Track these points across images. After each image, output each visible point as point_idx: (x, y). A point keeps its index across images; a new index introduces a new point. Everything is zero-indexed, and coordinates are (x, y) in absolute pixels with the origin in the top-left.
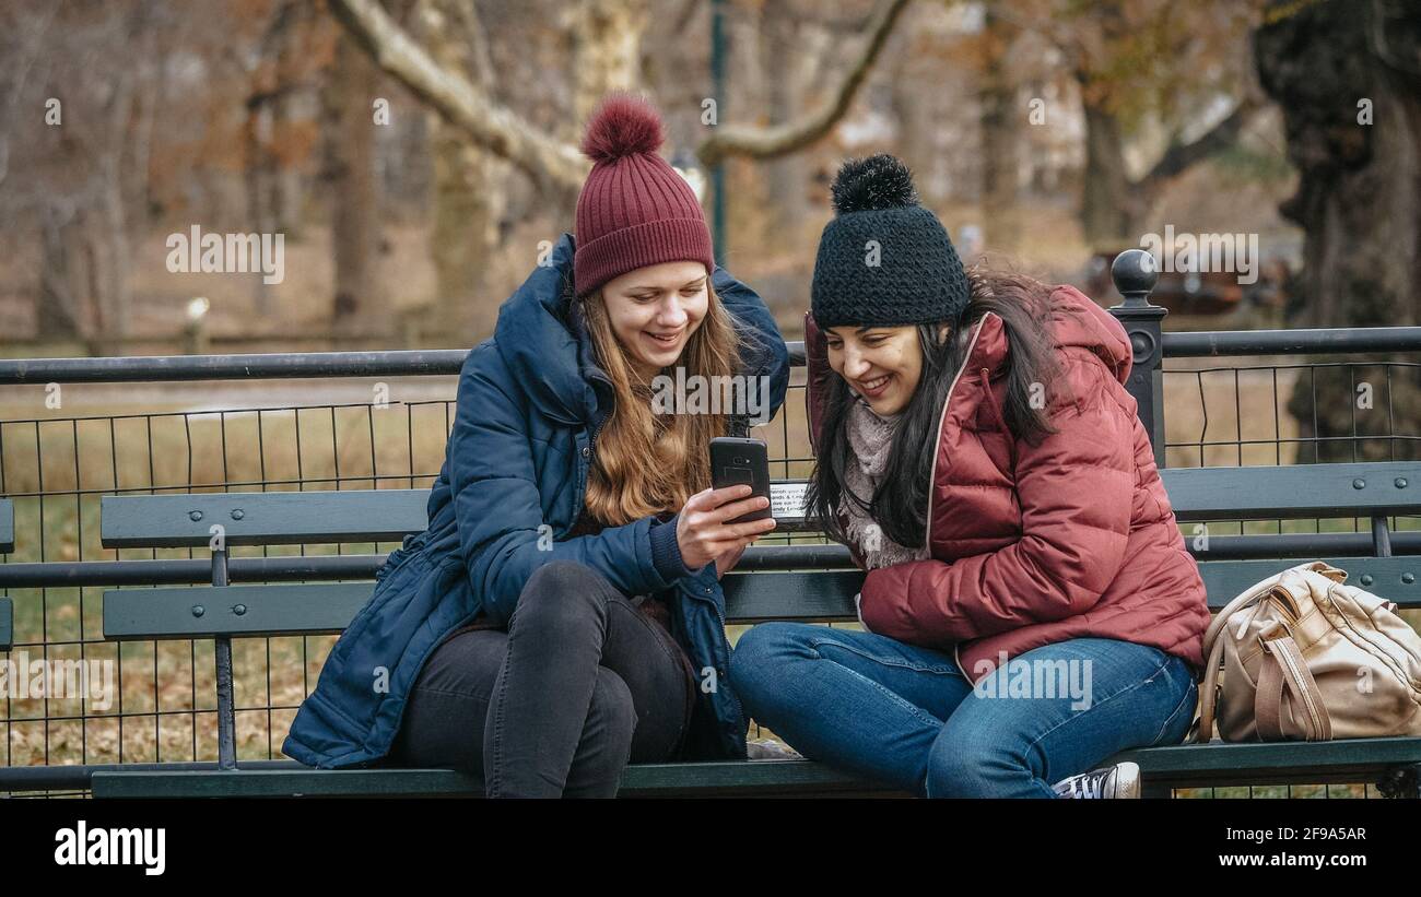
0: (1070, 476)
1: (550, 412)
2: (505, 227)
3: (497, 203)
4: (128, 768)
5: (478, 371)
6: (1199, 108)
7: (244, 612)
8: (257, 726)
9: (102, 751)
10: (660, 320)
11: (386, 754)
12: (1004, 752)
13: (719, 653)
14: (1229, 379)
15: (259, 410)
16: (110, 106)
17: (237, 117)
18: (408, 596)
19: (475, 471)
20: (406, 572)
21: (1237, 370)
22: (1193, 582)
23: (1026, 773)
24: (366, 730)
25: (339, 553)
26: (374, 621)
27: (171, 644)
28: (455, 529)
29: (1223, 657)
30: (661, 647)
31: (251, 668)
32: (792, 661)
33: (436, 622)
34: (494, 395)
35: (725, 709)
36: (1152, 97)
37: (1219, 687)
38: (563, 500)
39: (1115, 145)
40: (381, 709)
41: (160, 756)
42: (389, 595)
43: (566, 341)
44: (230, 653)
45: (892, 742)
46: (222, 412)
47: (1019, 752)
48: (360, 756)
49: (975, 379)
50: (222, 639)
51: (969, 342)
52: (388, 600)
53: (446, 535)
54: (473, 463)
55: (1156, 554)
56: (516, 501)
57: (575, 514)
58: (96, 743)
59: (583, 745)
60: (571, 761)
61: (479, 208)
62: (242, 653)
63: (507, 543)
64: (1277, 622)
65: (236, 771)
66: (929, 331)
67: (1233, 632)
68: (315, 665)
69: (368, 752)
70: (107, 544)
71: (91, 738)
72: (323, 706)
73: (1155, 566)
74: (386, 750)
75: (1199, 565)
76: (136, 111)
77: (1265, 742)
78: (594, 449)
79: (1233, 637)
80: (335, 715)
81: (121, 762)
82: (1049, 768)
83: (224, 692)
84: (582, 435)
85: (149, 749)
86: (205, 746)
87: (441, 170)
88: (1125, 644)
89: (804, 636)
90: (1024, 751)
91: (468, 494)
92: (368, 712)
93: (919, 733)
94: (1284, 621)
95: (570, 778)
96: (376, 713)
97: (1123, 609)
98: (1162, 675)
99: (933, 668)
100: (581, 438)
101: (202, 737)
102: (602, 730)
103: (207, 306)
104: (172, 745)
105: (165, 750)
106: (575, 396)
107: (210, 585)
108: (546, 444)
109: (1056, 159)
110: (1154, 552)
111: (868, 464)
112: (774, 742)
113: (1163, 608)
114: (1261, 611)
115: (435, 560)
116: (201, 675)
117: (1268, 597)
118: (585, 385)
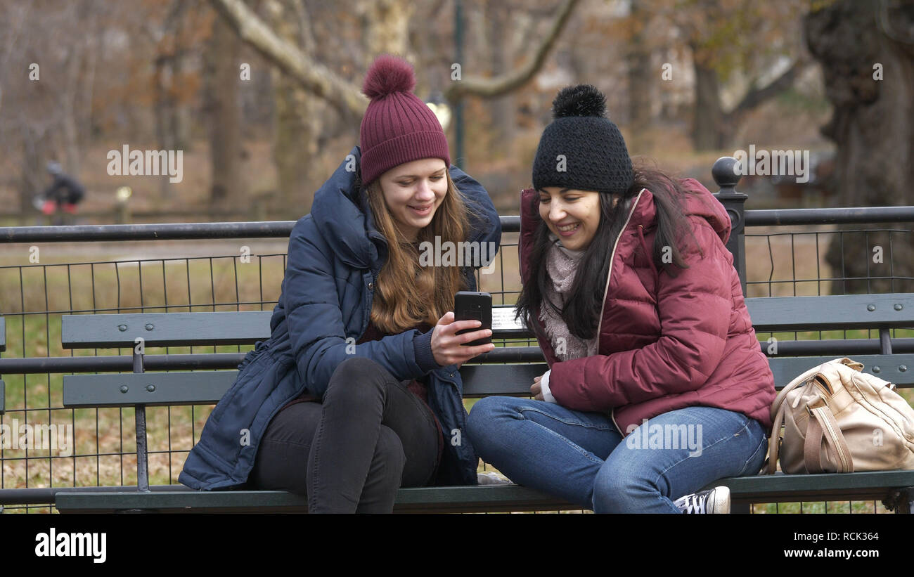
0: (695, 299)
1: (346, 260)
2: (322, 142)
3: (316, 126)
4: (79, 490)
5: (301, 235)
6: (768, 65)
7: (154, 390)
8: (162, 463)
9: (62, 479)
10: (417, 197)
11: (246, 481)
12: (642, 480)
13: (459, 416)
14: (788, 240)
15: (163, 260)
16: (67, 63)
17: (148, 71)
18: (258, 380)
19: (299, 299)
20: (257, 365)
21: (793, 234)
22: (765, 372)
23: (657, 493)
24: (233, 467)
25: (215, 352)
26: (236, 396)
27: (106, 410)
28: (288, 337)
29: (784, 419)
30: (422, 412)
31: (158, 425)
32: (506, 421)
33: (276, 396)
34: (312, 251)
35: (463, 452)
36: (738, 58)
37: (781, 439)
38: (357, 318)
39: (715, 90)
40: (241, 453)
41: (100, 482)
42: (245, 380)
43: (357, 215)
44: (145, 417)
45: (570, 473)
46: (139, 261)
47: (652, 479)
48: (229, 483)
49: (634, 232)
50: (140, 407)
51: (631, 208)
52: (246, 383)
53: (282, 341)
54: (300, 294)
55: (742, 353)
56: (327, 319)
57: (365, 326)
58: (58, 473)
59: (371, 475)
60: (363, 486)
61: (305, 129)
62: (152, 417)
63: (322, 344)
64: (818, 396)
65: (149, 492)
66: (606, 197)
67: (791, 403)
68: (200, 424)
69: (234, 480)
70: (66, 346)
71: (55, 471)
72: (205, 452)
73: (742, 360)
74: (245, 479)
75: (769, 360)
76: (84, 66)
77: (811, 474)
78: (376, 284)
79: (790, 406)
80: (211, 457)
81: (74, 486)
82: (671, 490)
83: (141, 441)
84: (368, 275)
85: (93, 478)
86: (129, 476)
87: (280, 105)
88: (721, 411)
89: (514, 405)
90: (656, 479)
91: (295, 314)
92: (232, 455)
93: (588, 467)
94: (823, 396)
95: (363, 496)
96: (240, 456)
97: (720, 387)
98: (745, 431)
99: (597, 426)
100: (368, 278)
101: (127, 470)
102: (383, 466)
103: (130, 193)
104: (107, 475)
105: (103, 478)
106: (364, 250)
107: (132, 373)
108: (345, 281)
109: (676, 98)
110: (741, 352)
111: (559, 285)
112: (495, 474)
113: (747, 388)
114: (808, 390)
115: (275, 358)
116: (126, 430)
117: (813, 381)
118: (370, 243)
